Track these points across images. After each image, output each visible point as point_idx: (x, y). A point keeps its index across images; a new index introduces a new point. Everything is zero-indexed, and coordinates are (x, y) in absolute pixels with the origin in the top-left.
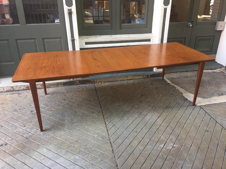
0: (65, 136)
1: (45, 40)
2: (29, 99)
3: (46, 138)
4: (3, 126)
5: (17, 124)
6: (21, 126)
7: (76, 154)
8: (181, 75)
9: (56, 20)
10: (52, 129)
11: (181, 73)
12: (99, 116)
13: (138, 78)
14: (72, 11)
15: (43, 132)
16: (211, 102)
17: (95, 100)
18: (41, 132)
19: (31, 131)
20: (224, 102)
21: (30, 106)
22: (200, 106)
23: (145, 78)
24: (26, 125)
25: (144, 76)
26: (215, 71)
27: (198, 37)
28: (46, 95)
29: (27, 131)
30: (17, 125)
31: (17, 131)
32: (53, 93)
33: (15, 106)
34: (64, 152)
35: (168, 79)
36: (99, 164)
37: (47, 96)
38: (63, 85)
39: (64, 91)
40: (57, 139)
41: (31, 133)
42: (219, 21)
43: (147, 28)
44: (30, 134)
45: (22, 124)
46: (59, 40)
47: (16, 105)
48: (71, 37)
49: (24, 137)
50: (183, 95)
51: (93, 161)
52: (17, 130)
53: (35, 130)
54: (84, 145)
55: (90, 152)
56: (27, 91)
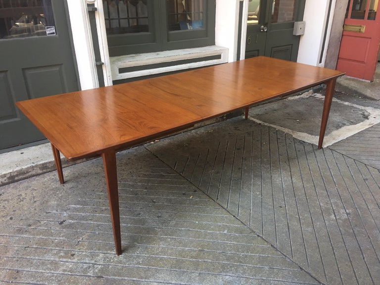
0: (172, 249)
1: (28, 73)
2: (32, 201)
3: (138, 263)
4: (20, 269)
5: (49, 257)
6: (62, 257)
7: (221, 272)
8: (265, 108)
9: (48, 29)
10: (136, 243)
11: (264, 105)
12: (199, 197)
13: (209, 123)
14: (96, 6)
15: (121, 254)
16: (336, 140)
17: (168, 173)
18: (118, 255)
19: (95, 261)
20: (350, 136)
21: (47, 213)
22: (327, 147)
23: (219, 122)
24: (73, 253)
25: (217, 119)
26: (302, 96)
27: (273, 47)
28: (65, 185)
29: (86, 263)
30: (52, 259)
31: (64, 271)
32: (76, 178)
33: (11, 222)
34: (196, 277)
35: (252, 117)
36: (272, 276)
37: (68, 186)
38: (85, 159)
39: (95, 169)
40: (161, 259)
41: (99, 265)
42: (297, 21)
43: (207, 37)
44: (100, 267)
45: (62, 254)
46: (57, 69)
47: (11, 219)
48: (96, 60)
49: (90, 276)
50: (294, 136)
51: (260, 275)
52: (62, 268)
53: (101, 255)
54: (220, 253)
55: (241, 262)
56: (12, 185)
